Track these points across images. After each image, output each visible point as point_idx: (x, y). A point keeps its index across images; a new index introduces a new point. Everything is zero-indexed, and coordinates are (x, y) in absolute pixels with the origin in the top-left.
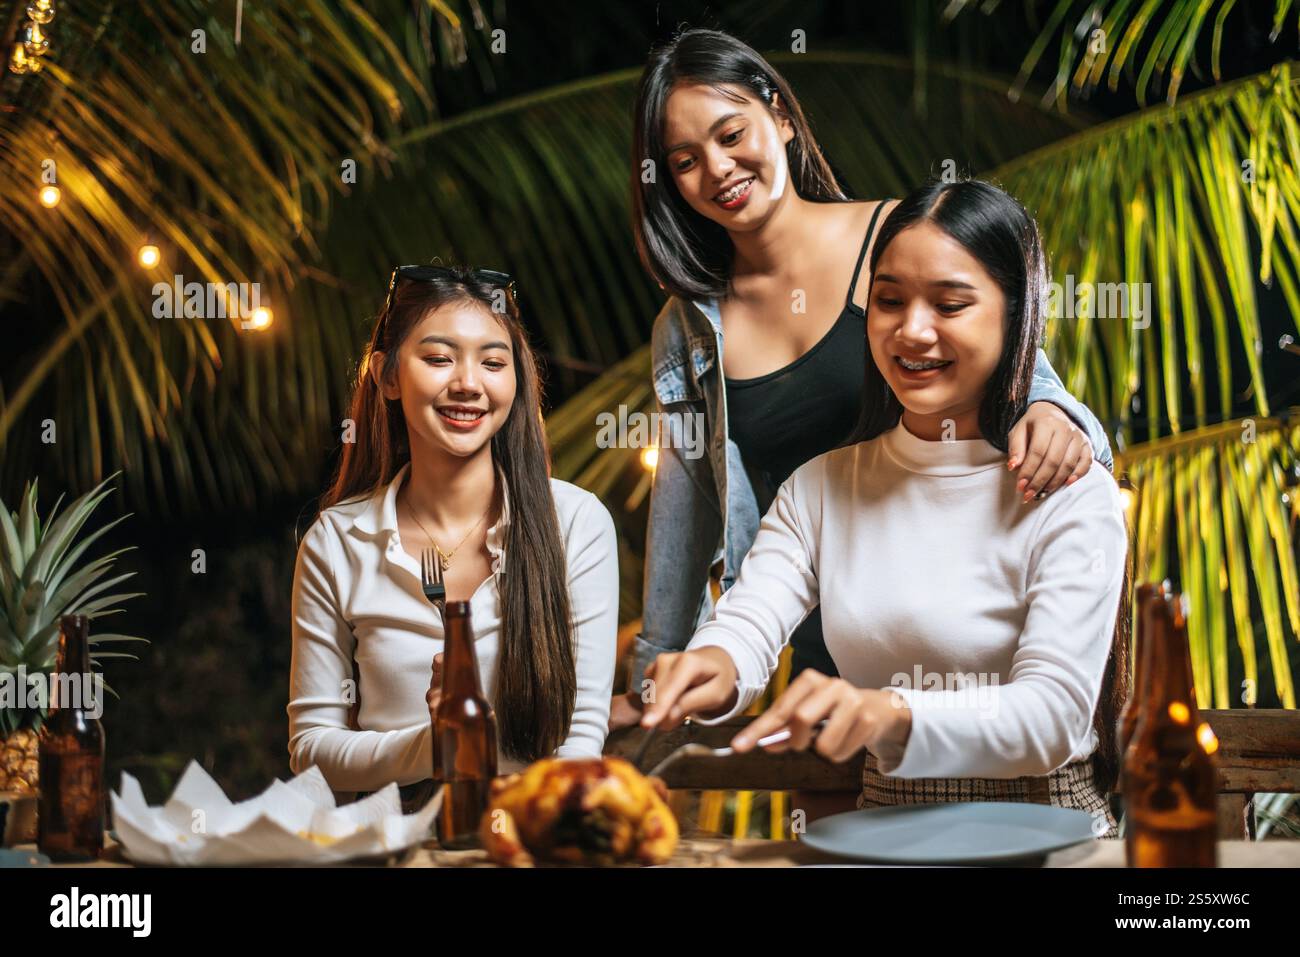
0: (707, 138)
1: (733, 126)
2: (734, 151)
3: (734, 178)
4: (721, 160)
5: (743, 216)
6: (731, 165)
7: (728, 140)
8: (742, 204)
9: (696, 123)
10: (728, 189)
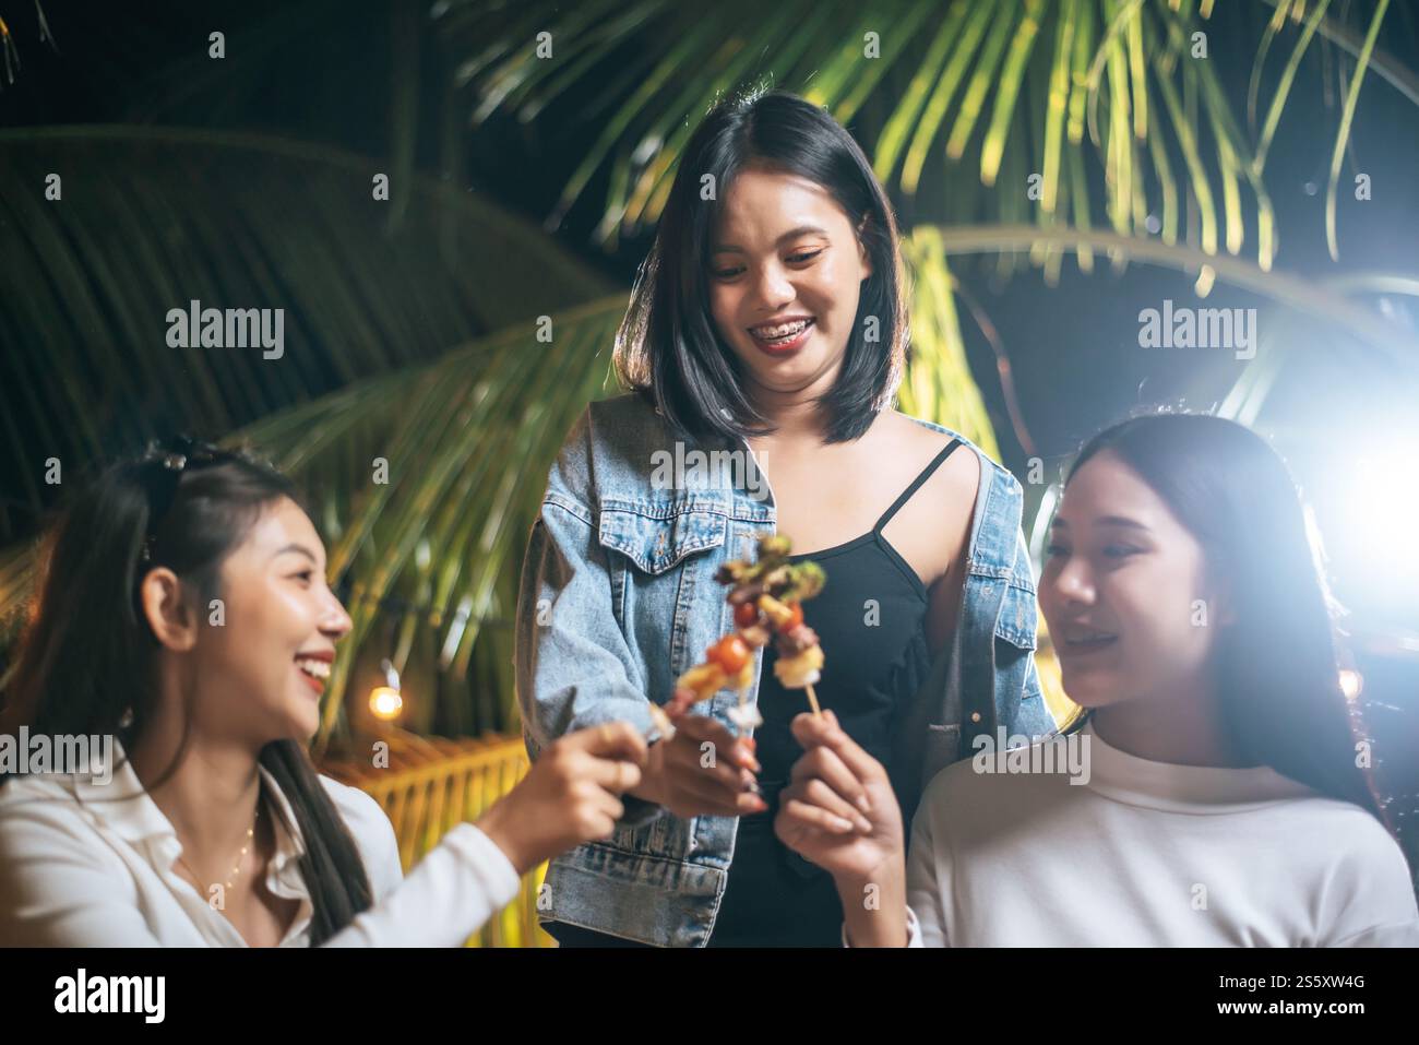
0: (769, 250)
1: (809, 244)
2: (801, 276)
3: (790, 312)
4: (778, 283)
5: (786, 368)
6: (788, 293)
7: (795, 258)
8: (790, 352)
9: (761, 225)
10: (777, 324)
